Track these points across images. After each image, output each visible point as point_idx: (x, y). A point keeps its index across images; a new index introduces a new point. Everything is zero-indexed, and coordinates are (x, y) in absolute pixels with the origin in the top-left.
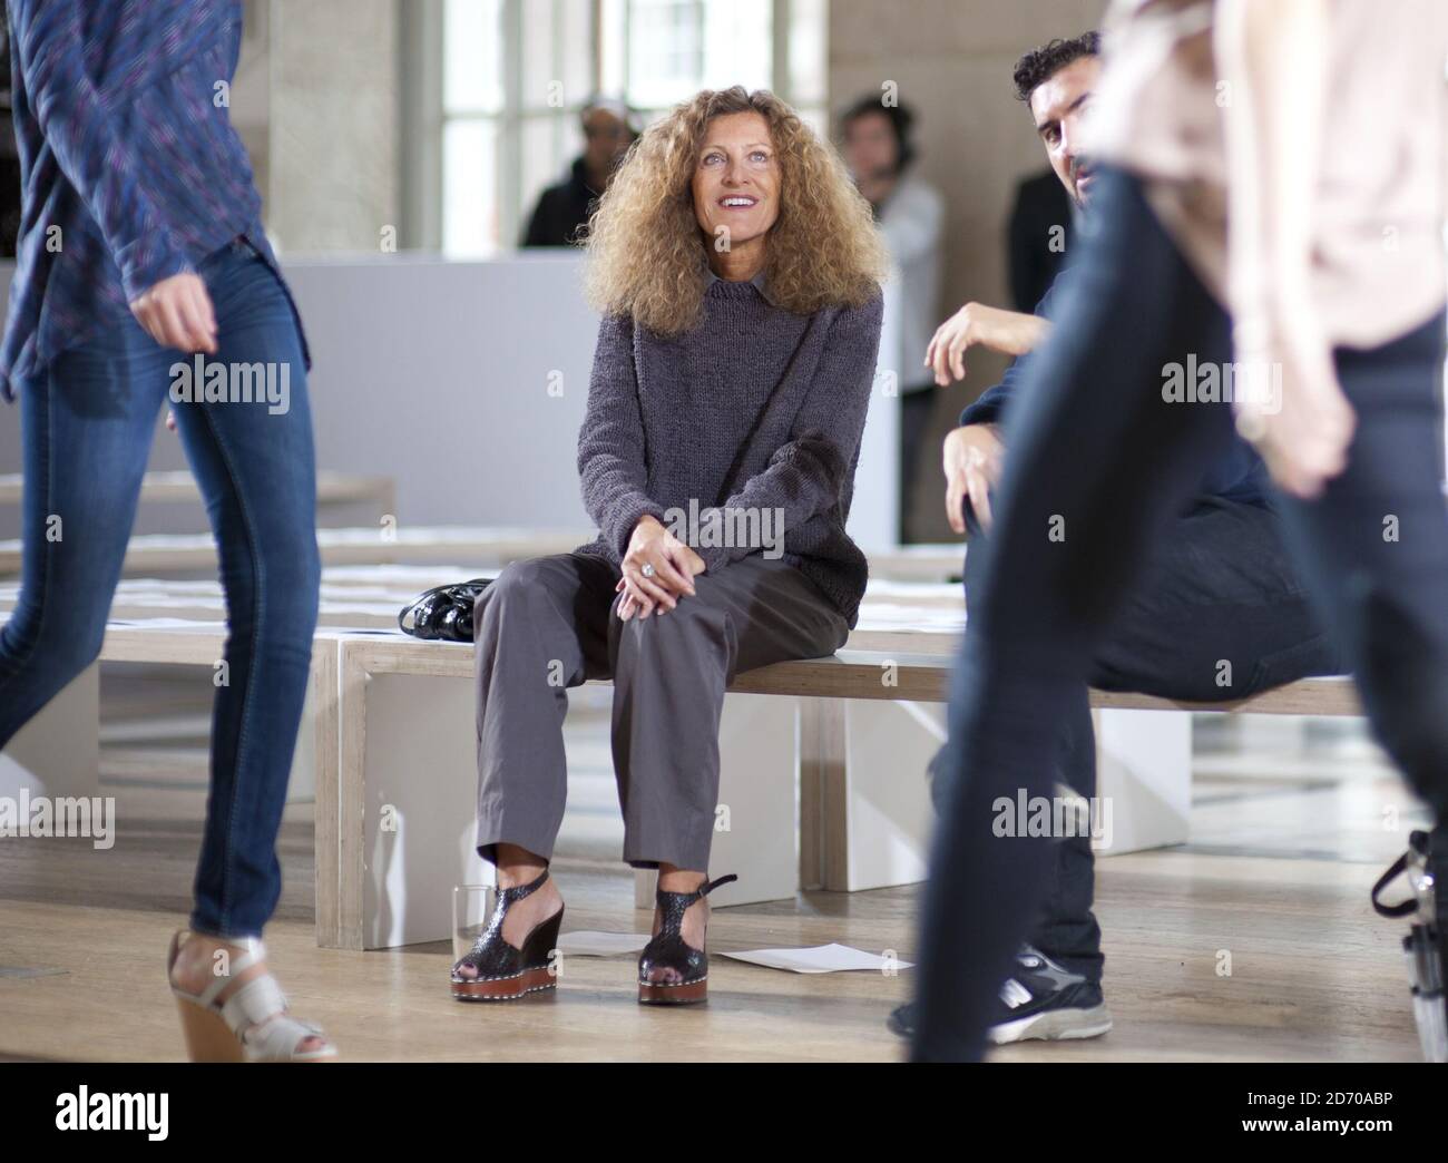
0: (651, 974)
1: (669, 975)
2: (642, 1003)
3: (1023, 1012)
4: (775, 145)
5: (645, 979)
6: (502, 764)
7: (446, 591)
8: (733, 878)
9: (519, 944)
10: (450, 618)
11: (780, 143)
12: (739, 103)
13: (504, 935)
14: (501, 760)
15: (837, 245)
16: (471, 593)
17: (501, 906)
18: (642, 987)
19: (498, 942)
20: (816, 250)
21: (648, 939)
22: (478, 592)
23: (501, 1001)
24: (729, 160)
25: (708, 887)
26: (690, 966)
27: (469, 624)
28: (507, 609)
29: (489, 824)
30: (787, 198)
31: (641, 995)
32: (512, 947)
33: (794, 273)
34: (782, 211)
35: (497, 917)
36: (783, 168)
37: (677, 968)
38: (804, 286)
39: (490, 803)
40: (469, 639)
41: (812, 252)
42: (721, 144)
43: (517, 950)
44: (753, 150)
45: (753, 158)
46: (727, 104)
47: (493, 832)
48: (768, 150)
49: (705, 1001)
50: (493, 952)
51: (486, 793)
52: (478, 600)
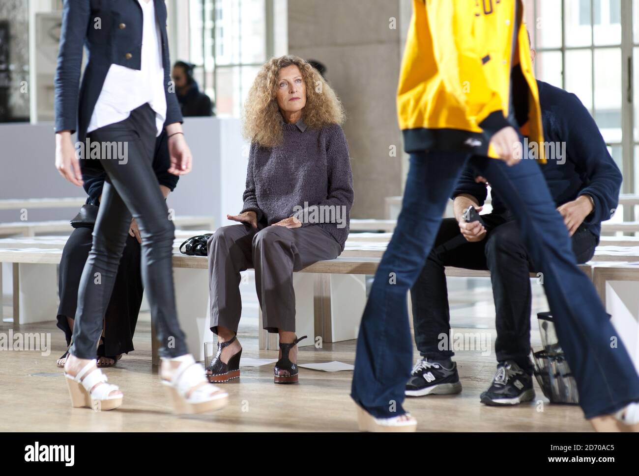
0: (279, 372)
1: (285, 373)
2: (275, 383)
3: (432, 383)
4: (303, 76)
5: (277, 374)
6: (218, 298)
7: (197, 238)
8: (306, 337)
9: (226, 362)
10: (199, 247)
11: (304, 74)
12: (288, 63)
13: (221, 359)
14: (217, 297)
15: (328, 105)
16: (206, 239)
17: (220, 349)
18: (276, 378)
19: (219, 361)
20: (321, 108)
21: (277, 360)
22: (209, 238)
23: (221, 382)
24: (289, 83)
25: (297, 341)
26: (292, 369)
27: (206, 249)
28: (218, 244)
29: (214, 319)
30: (309, 93)
31: (275, 380)
32: (224, 364)
33: (313, 116)
34: (307, 98)
35: (219, 353)
36: (306, 83)
37: (288, 370)
38: (318, 120)
39: (214, 311)
40: (206, 255)
41: (320, 109)
42: (285, 78)
43: (225, 364)
44: (296, 79)
45: (296, 82)
46: (284, 63)
47: (215, 322)
48: (300, 78)
49: (298, 382)
50: (217, 365)
51: (213, 308)
52: (208, 241)
